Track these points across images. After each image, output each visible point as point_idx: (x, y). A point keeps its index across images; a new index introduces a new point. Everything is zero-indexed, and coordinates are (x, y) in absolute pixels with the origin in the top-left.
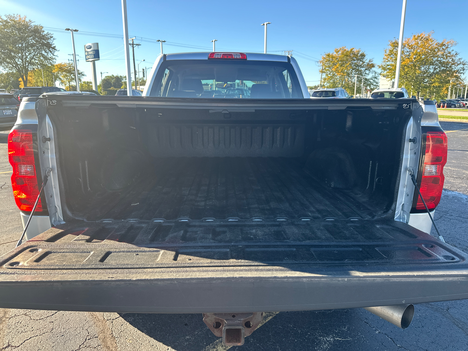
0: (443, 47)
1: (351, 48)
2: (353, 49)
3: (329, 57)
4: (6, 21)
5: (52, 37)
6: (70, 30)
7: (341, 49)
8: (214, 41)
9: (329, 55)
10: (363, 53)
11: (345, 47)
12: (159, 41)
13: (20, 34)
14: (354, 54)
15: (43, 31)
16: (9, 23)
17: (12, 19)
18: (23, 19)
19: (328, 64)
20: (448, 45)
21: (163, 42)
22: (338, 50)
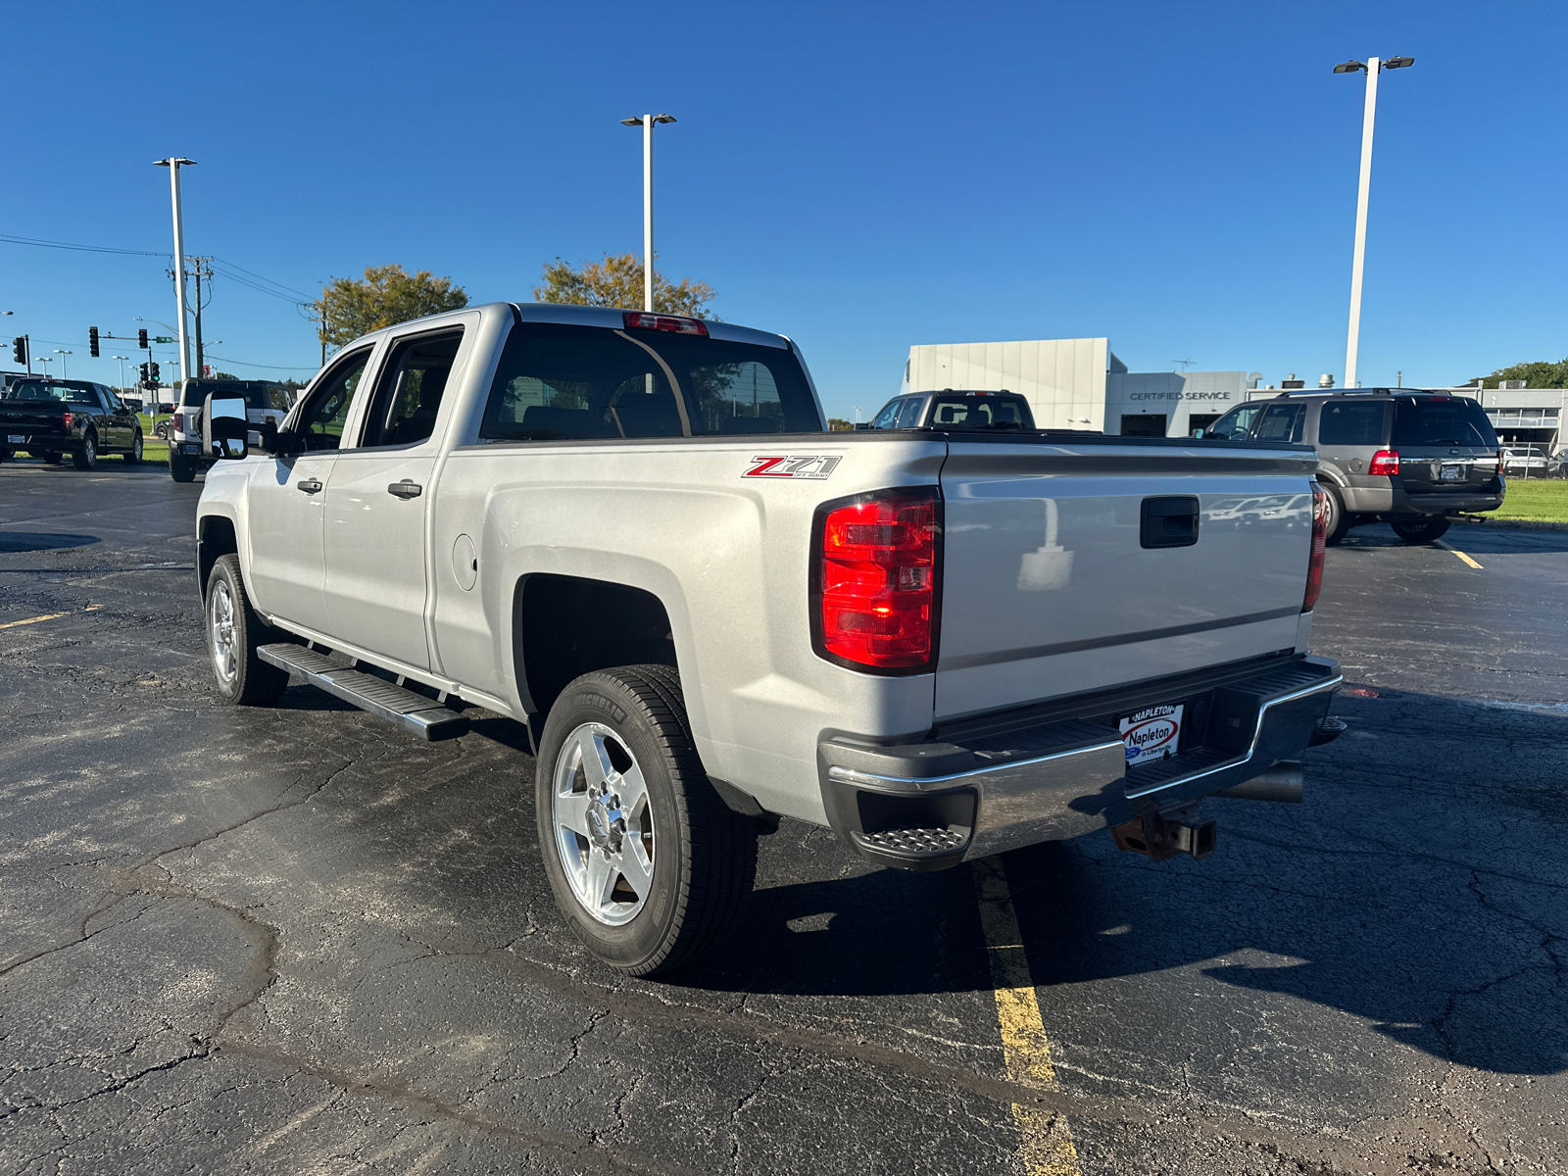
0: (685, 300)
1: (421, 273)
2: (428, 275)
3: (346, 293)
7: (387, 271)
9: (347, 288)
10: (460, 292)
11: (400, 267)
14: (433, 292)
19: (346, 315)
20: (696, 296)
22: (375, 273)
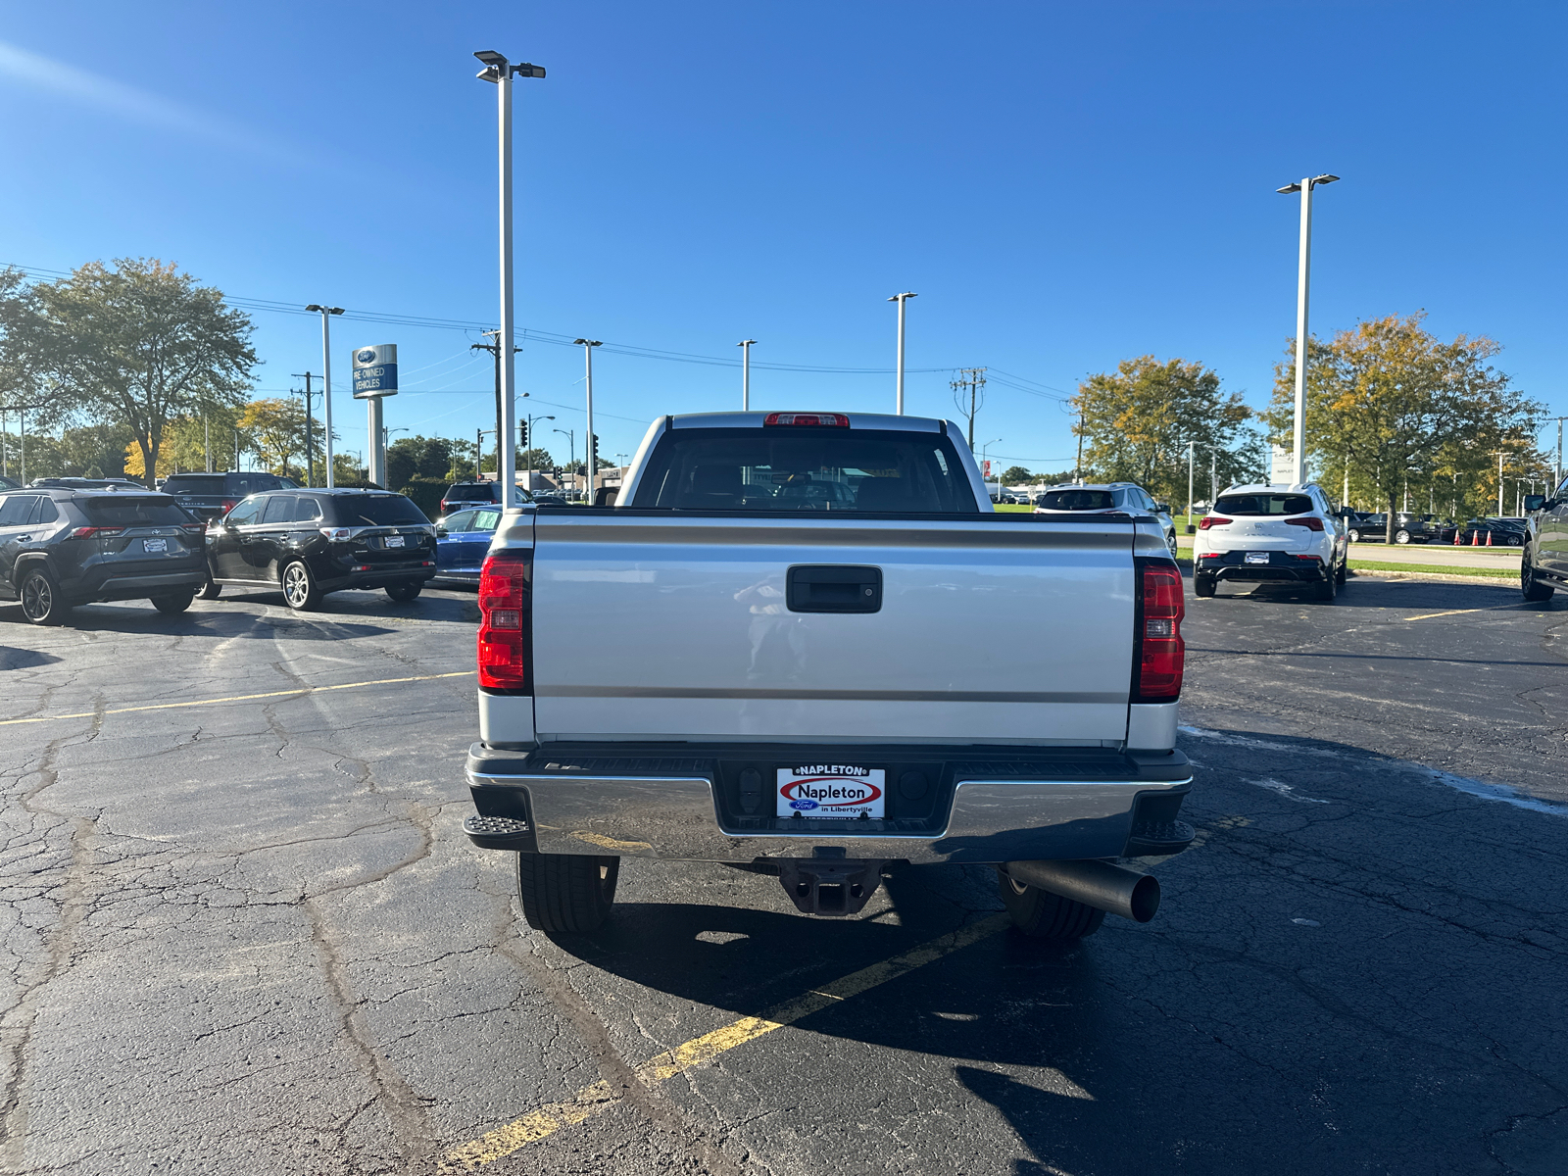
0: (1460, 359)
1: (1171, 361)
2: (1179, 361)
3: (1100, 387)
4: (116, 278)
5: (245, 323)
6: (322, 309)
7: (1139, 362)
8: (748, 344)
9: (1100, 382)
10: (1211, 375)
11: (1153, 357)
12: (581, 341)
13: (150, 316)
14: (1183, 378)
15: (223, 307)
16: (125, 281)
17: (133, 270)
18: (168, 271)
19: (1098, 408)
20: (1474, 353)
21: (593, 344)
22: (1129, 365)
